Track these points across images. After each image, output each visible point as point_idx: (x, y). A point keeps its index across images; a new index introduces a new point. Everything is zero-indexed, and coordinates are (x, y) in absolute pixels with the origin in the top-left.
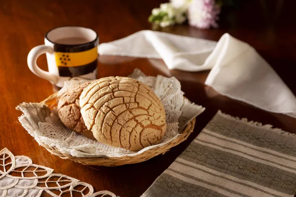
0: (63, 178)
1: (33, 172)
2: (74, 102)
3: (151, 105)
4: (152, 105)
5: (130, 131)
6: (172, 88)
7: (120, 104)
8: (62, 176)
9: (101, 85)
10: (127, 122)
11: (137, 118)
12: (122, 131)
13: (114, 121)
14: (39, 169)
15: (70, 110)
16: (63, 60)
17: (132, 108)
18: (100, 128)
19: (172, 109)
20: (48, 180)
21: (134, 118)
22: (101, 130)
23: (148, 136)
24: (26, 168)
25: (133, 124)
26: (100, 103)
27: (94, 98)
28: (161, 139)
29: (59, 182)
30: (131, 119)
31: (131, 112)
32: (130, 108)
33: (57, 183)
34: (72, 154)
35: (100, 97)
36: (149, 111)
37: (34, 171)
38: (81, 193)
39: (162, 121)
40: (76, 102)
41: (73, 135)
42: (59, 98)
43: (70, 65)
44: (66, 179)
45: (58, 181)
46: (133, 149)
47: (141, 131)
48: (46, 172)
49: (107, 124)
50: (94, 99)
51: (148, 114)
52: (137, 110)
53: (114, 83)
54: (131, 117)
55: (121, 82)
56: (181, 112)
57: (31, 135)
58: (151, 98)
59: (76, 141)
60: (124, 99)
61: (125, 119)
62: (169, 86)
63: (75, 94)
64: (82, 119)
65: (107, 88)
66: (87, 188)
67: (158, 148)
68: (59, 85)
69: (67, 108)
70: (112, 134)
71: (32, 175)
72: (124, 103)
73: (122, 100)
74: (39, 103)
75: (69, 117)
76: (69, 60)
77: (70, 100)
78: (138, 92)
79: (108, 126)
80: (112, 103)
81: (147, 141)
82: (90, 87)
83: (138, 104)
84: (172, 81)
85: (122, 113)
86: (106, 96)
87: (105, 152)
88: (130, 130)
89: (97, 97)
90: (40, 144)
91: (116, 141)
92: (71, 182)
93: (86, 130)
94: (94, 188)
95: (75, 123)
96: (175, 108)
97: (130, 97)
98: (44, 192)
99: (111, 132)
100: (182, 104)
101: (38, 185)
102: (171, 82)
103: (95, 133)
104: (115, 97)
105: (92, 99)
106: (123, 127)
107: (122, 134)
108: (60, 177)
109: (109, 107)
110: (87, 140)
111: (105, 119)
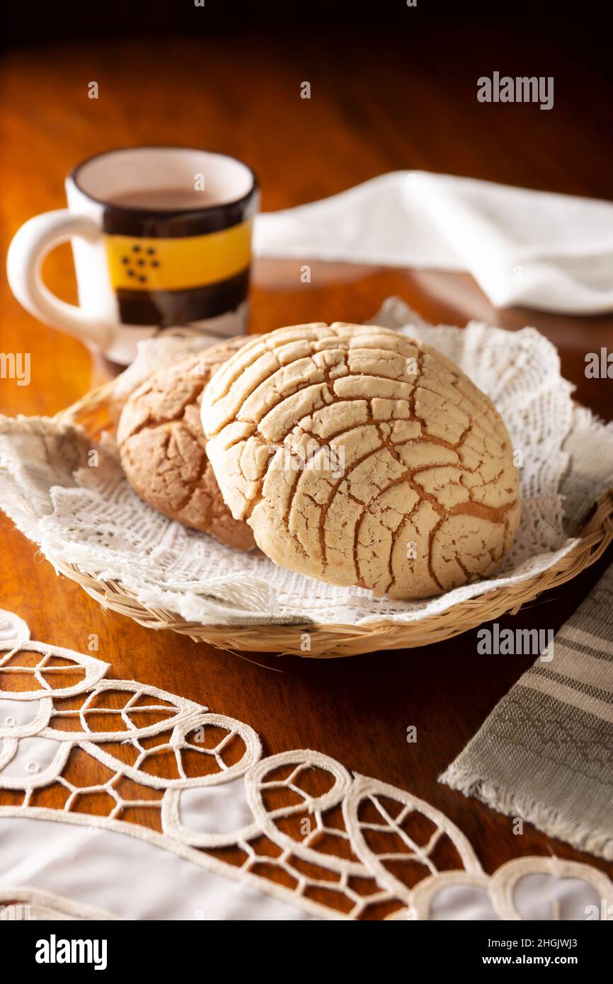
0: (145, 699)
1: (32, 674)
2: (180, 416)
3: (470, 429)
4: (475, 430)
5: (394, 526)
6: (526, 368)
7: (355, 426)
8: (141, 688)
9: (283, 353)
10: (383, 492)
11: (419, 479)
12: (364, 527)
13: (335, 489)
14: (54, 659)
15: (166, 445)
16: (134, 266)
17: (401, 439)
18: (281, 511)
19: (528, 443)
20: (92, 706)
21: (410, 476)
22: (286, 520)
23: (458, 547)
24: (7, 656)
25: (404, 498)
26: (282, 419)
27: (256, 399)
28: (503, 555)
29: (130, 714)
30: (399, 482)
31: (398, 456)
32: (394, 439)
33: (125, 717)
34: (183, 614)
35: (282, 398)
36: (464, 450)
37: (38, 669)
38: (213, 756)
39: (510, 491)
40: (187, 417)
41: (176, 537)
42: (124, 400)
43: (157, 282)
44: (156, 700)
45: (128, 707)
46: (401, 595)
47: (432, 525)
48: (81, 675)
49: (307, 500)
50: (260, 406)
51: (460, 465)
52: (419, 448)
53: (328, 346)
54: (398, 475)
55: (353, 343)
56: (565, 457)
57: (29, 535)
58: (466, 405)
59: (189, 558)
60: (369, 408)
61: (376, 480)
62: (512, 363)
63: (181, 387)
64: (213, 477)
65: (304, 365)
66: (237, 737)
67: (501, 591)
68: (118, 355)
69: (153, 437)
70: (327, 535)
71: (28, 681)
72: (371, 420)
73: (365, 411)
74: (51, 415)
75: (161, 470)
76: (155, 264)
77: (163, 407)
78: (421, 382)
79: (311, 507)
80: (327, 419)
81: (454, 564)
82: (238, 360)
83: (424, 424)
84: (526, 343)
85: (366, 457)
86: (305, 395)
87: (297, 602)
88: (394, 520)
89: (269, 397)
90: (59, 568)
91: (341, 564)
92: (173, 714)
93: (224, 518)
94: (263, 740)
95: (185, 492)
96: (540, 441)
97: (393, 398)
98: (76, 749)
99: (322, 530)
100: (566, 428)
101: (54, 722)
102: (520, 348)
103: (264, 531)
104: (337, 399)
105: (252, 405)
106: (367, 509)
107: (364, 537)
108: (132, 693)
109: (316, 436)
110: (226, 556)
111: (301, 481)
